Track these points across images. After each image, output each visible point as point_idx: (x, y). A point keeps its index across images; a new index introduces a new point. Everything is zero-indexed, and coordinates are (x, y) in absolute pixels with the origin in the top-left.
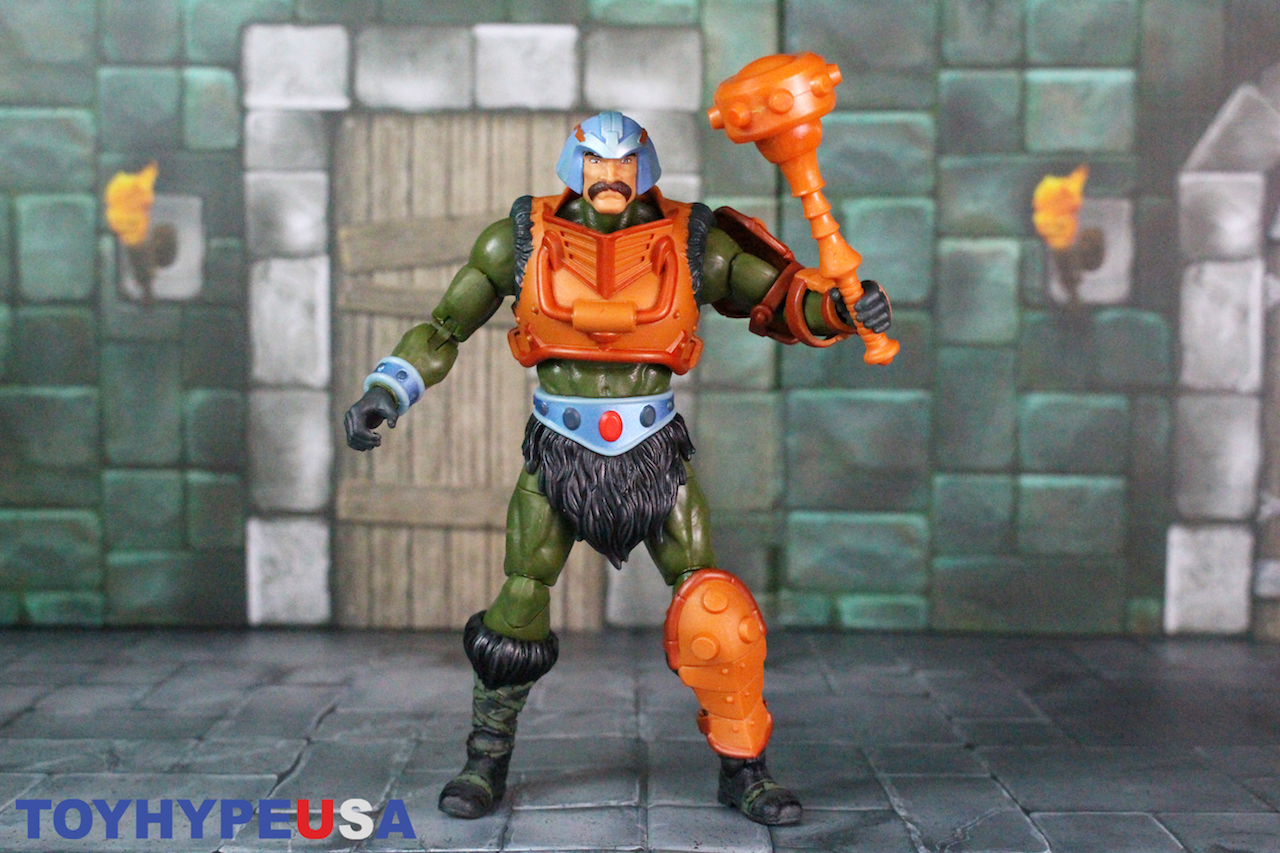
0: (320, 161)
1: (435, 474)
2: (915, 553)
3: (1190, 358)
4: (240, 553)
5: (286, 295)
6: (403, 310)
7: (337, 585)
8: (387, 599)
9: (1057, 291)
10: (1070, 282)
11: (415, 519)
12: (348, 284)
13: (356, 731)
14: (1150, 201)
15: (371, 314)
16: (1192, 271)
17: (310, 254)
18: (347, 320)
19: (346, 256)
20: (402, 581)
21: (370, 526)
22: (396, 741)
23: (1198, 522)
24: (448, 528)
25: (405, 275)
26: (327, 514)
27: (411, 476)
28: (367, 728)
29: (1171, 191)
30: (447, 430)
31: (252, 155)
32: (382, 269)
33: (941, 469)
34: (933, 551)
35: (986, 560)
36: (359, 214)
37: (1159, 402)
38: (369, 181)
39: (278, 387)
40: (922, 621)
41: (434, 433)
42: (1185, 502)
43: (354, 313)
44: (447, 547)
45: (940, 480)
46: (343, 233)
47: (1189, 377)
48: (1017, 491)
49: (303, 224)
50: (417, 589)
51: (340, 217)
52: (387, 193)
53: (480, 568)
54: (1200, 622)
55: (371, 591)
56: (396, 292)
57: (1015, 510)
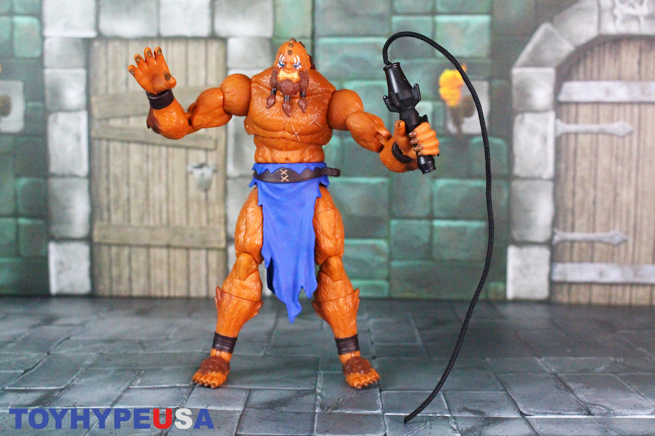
0: (82, 63)
1: (142, 219)
2: (382, 259)
3: (517, 161)
4: (45, 259)
5: (66, 130)
6: (124, 138)
7: (94, 274)
8: (119, 282)
9: (451, 128)
10: (458, 123)
11: (131, 242)
12: (97, 125)
13: (74, 349)
14: (497, 83)
15: (108, 140)
16: (518, 118)
17: (78, 110)
18: (96, 143)
19: (96, 111)
20: (126, 273)
21: (109, 245)
22: (91, 354)
23: (522, 244)
24: (148, 247)
25: (125, 120)
26: (88, 239)
27: (129, 221)
28: (81, 347)
29: (508, 77)
30: (147, 198)
31: (48, 61)
32: (113, 117)
33: (393, 217)
34: (391, 259)
35: (418, 262)
36: (102, 90)
37: (503, 183)
38: (106, 73)
39: (63, 176)
40: (386, 293)
41: (141, 199)
42: (516, 234)
43: (100, 139)
44: (148, 256)
45: (394, 223)
46: (94, 99)
47: (517, 171)
48: (432, 228)
49: (74, 95)
50: (134, 277)
51: (92, 90)
52: (115, 80)
53: (165, 267)
54: (524, 294)
55: (111, 278)
56: (121, 129)
57: (431, 237)
